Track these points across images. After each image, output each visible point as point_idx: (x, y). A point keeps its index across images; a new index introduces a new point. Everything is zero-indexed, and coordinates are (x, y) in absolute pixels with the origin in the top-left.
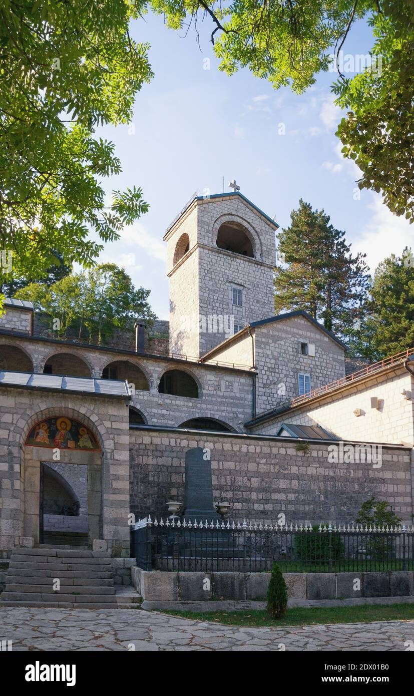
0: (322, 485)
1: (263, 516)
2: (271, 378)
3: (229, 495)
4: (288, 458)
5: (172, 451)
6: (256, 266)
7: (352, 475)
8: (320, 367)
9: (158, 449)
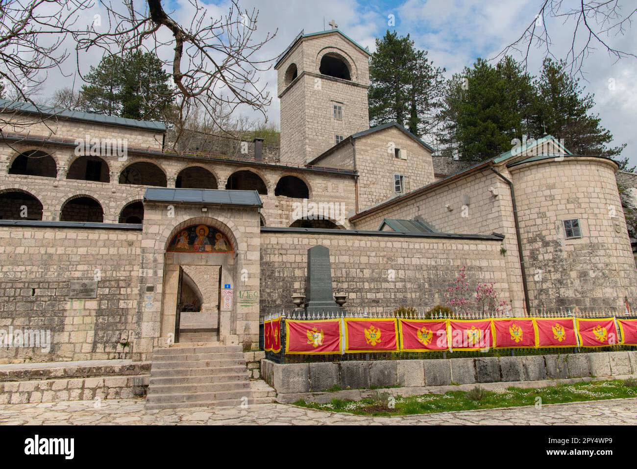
0: (425, 273)
1: (374, 304)
2: (370, 179)
3: (345, 286)
4: (394, 250)
5: (295, 249)
6: (353, 87)
7: (452, 264)
8: (411, 168)
9: (284, 247)
